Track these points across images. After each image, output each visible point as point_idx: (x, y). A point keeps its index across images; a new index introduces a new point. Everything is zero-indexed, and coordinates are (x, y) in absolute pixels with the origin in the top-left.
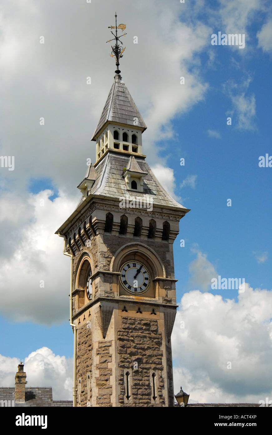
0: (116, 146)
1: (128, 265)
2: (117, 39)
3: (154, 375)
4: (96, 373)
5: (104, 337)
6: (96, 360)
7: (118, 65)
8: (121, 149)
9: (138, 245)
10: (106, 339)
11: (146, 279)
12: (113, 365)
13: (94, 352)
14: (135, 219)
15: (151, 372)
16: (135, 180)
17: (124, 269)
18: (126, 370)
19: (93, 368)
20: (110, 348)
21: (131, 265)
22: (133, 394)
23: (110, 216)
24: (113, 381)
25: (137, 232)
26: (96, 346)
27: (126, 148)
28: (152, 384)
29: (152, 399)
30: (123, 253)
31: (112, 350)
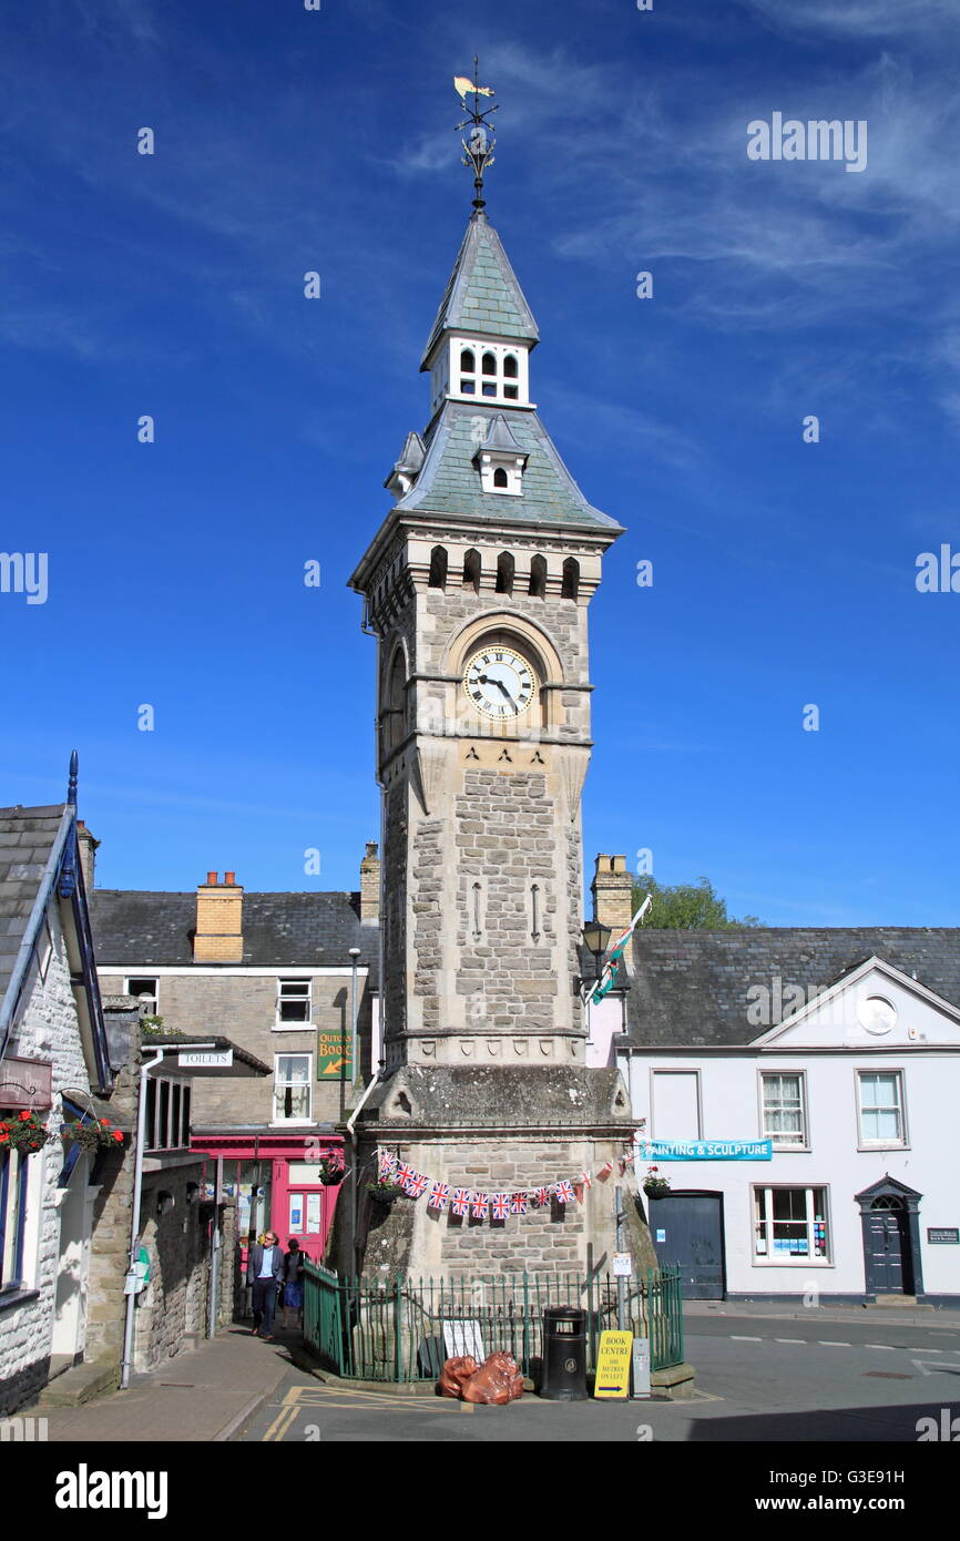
1: (485, 658)
3: (534, 888)
5: (427, 814)
9: (504, 613)
10: (432, 818)
11: (526, 686)
14: (499, 557)
16: (503, 468)
17: (475, 668)
18: (470, 880)
20: (440, 835)
21: (492, 658)
22: (487, 928)
23: (441, 553)
25: (504, 582)
28: (528, 908)
29: (529, 936)
30: (469, 632)
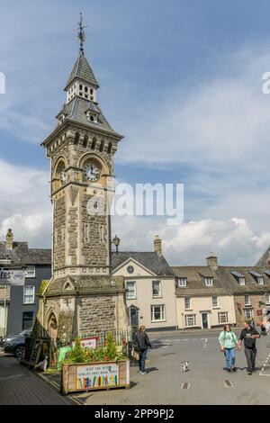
0: (81, 94)
2: (81, 28)
4: (68, 225)
6: (68, 218)
7: (82, 45)
8: (84, 96)
12: (78, 221)
13: (67, 213)
15: (100, 226)
19: (67, 222)
24: (78, 230)
26: (68, 210)
27: (86, 96)
31: (78, 213)
